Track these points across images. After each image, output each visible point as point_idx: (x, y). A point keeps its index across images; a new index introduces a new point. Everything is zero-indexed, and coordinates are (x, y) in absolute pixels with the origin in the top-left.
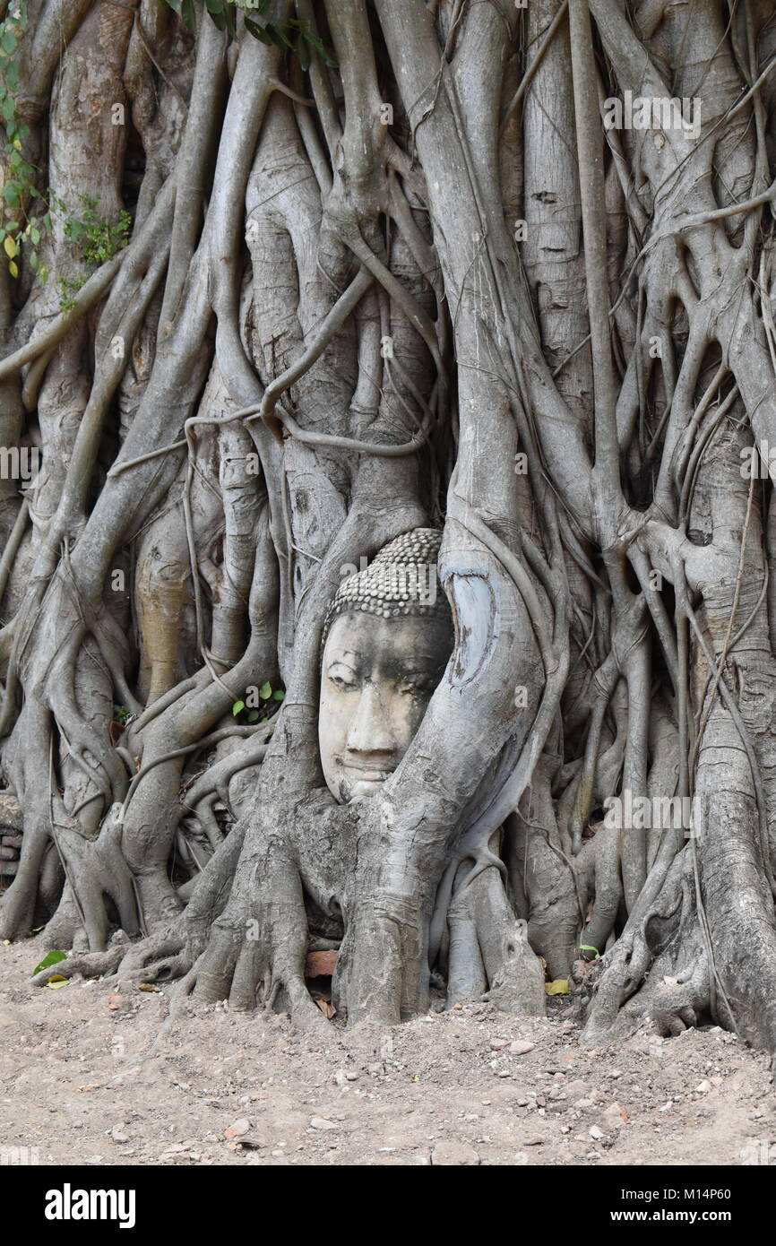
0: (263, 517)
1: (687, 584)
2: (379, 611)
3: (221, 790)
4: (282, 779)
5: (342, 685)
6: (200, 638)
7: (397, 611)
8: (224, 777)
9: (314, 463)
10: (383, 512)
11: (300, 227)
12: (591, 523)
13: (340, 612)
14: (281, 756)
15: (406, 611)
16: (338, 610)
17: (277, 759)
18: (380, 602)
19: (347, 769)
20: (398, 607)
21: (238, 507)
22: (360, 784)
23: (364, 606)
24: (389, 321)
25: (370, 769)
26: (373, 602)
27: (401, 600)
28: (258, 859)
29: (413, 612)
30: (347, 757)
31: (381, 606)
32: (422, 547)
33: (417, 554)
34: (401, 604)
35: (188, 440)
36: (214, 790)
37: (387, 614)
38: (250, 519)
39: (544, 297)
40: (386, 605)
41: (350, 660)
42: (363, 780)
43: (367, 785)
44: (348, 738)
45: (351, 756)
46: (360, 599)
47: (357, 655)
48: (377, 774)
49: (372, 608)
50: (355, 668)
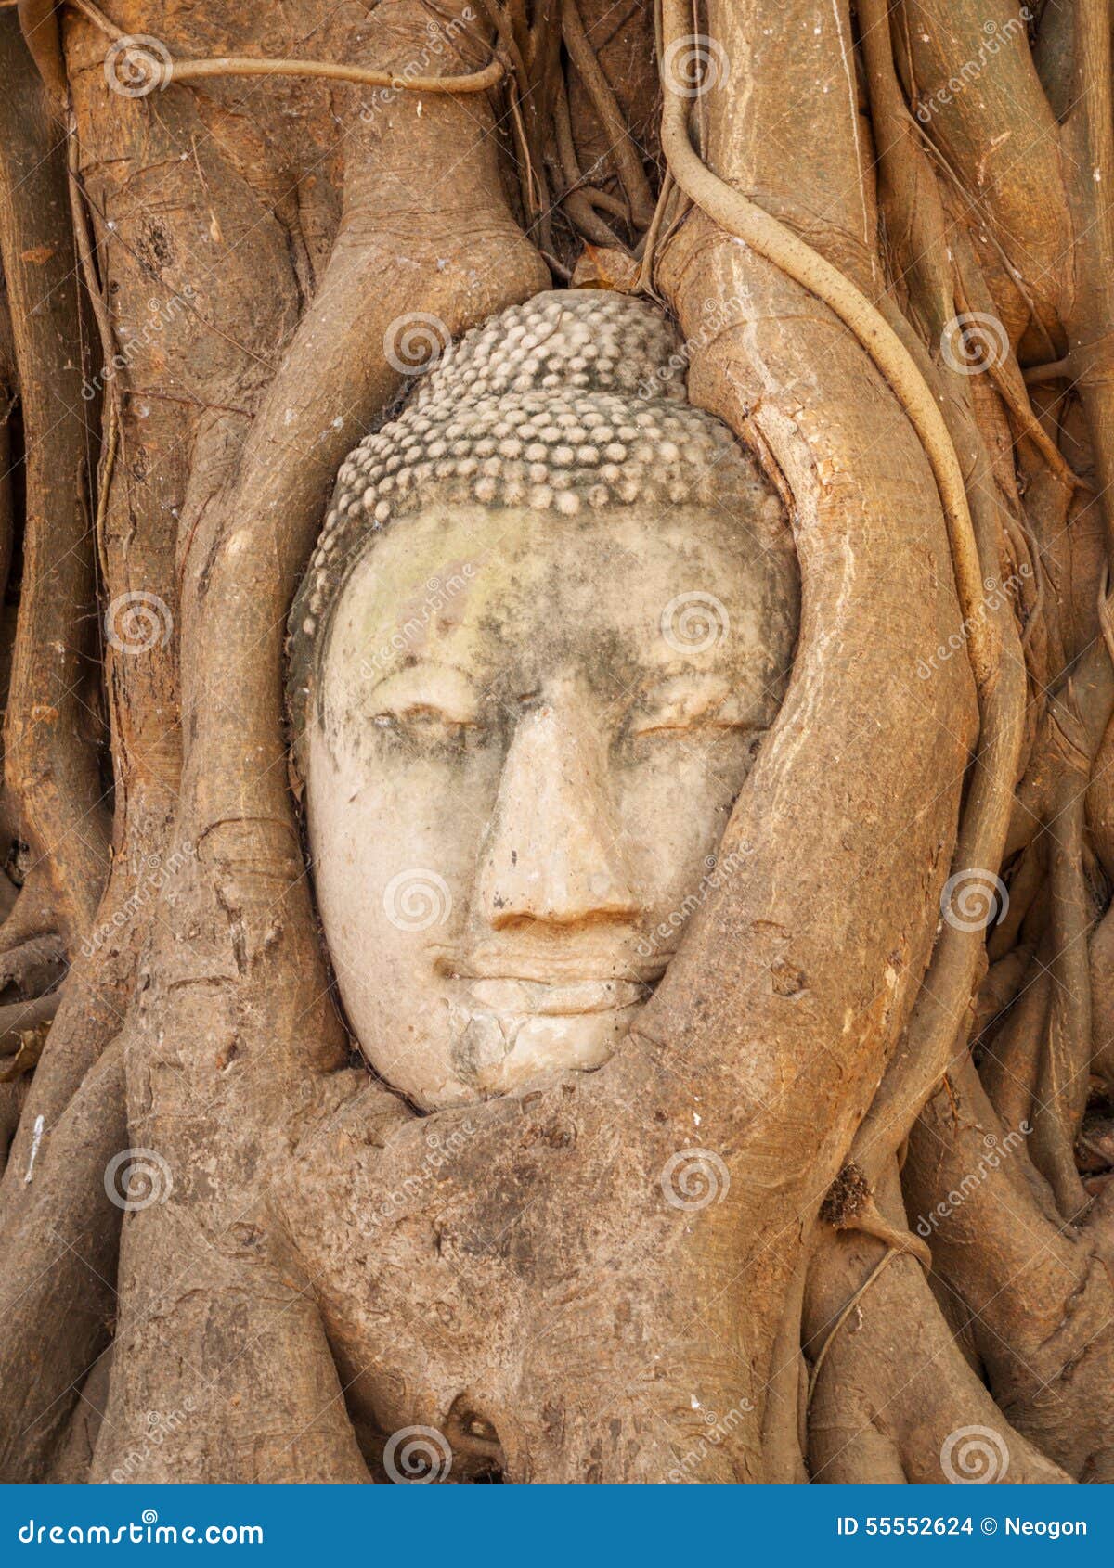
2: (542, 497)
4: (231, 1049)
7: (598, 494)
10: (453, 245)
13: (392, 516)
14: (215, 981)
15: (630, 491)
16: (382, 511)
17: (201, 988)
18: (538, 471)
19: (478, 989)
20: (598, 481)
22: (537, 1025)
23: (484, 488)
25: (571, 978)
26: (515, 471)
27: (603, 460)
29: (650, 494)
31: (546, 481)
32: (595, 333)
33: (591, 351)
34: (609, 472)
40: (561, 478)
41: (461, 647)
42: (553, 1014)
43: (560, 1027)
44: (482, 884)
45: (502, 941)
46: (465, 466)
47: (490, 626)
48: (593, 992)
49: (513, 491)
50: (481, 671)
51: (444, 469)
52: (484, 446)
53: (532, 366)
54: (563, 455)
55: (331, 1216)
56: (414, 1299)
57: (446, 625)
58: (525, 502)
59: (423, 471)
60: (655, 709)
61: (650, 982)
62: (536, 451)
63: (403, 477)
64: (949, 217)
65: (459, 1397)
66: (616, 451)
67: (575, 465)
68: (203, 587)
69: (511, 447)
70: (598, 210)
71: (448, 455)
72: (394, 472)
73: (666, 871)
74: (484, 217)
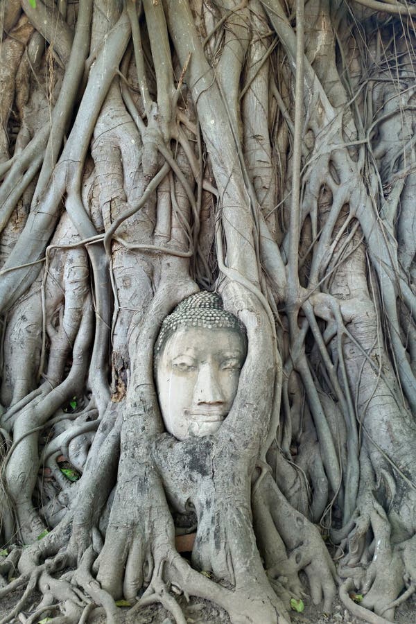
0: (88, 299)
1: (342, 317)
2: (205, 326)
3: (64, 450)
4: (143, 428)
5: (185, 367)
6: (41, 367)
7: (215, 326)
8: (65, 441)
9: (135, 262)
10: (183, 283)
11: (128, 144)
12: (285, 292)
13: (176, 329)
14: (140, 415)
15: (221, 325)
16: (174, 328)
17: (138, 416)
18: (204, 321)
19: (193, 417)
20: (215, 323)
21: (76, 292)
22: (205, 424)
23: (194, 324)
24: (175, 193)
25: (211, 414)
26: (199, 321)
27: (215, 320)
28: (138, 478)
30: (195, 408)
31: (206, 323)
32: (209, 299)
34: (217, 322)
35: (46, 258)
36: (59, 449)
37: (210, 327)
38: (82, 299)
39: (259, 184)
40: (208, 322)
41: (191, 352)
42: (207, 422)
43: (210, 425)
44: (195, 396)
45: (198, 407)
46: (191, 320)
47: (196, 349)
48: (216, 418)
49: (200, 324)
50: (194, 357)
51: (186, 320)
52: (193, 317)
53: (199, 304)
54: (208, 318)
55: (164, 461)
56: (180, 478)
57: (188, 349)
58: (202, 326)
59: (182, 321)
60: (225, 364)
61: (225, 416)
62: (203, 318)
63: (178, 322)
64: (267, 283)
65: (189, 499)
66: (218, 318)
67: (211, 320)
68: (137, 342)
69: (199, 317)
70: (203, 280)
71: (186, 318)
72: (176, 321)
73: (229, 395)
74: (188, 279)
